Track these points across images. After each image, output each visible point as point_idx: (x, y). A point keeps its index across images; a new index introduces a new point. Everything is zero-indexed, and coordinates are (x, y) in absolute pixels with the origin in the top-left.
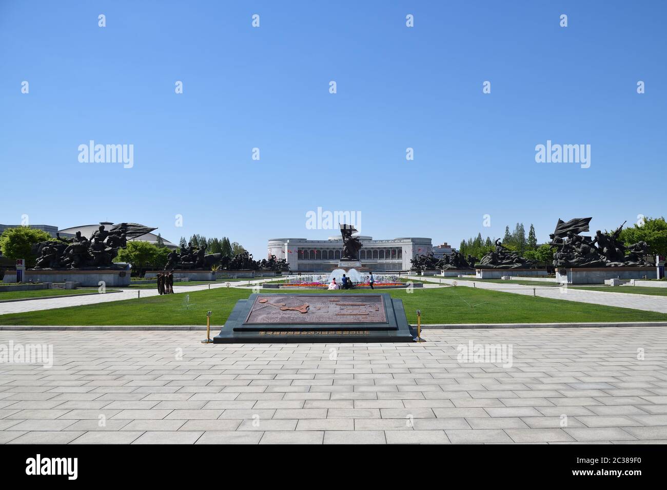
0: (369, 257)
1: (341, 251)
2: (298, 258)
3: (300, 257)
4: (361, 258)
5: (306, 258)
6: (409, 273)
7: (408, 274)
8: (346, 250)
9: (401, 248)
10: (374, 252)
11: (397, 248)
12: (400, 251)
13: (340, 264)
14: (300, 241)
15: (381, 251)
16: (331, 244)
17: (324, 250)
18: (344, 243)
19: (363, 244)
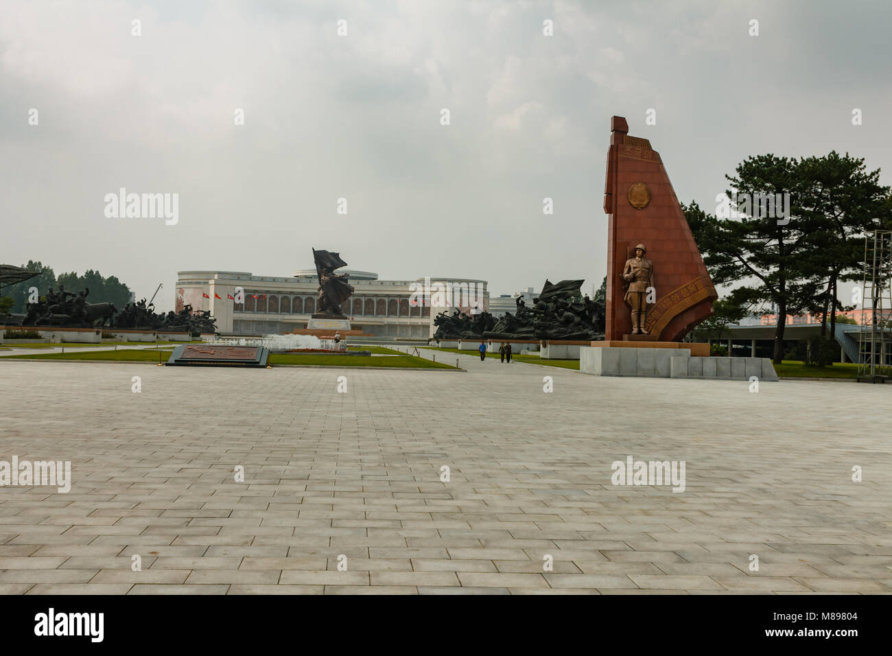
0: (369, 312)
2: (234, 309)
10: (378, 302)
13: (312, 323)
14: (239, 278)
15: (392, 300)
16: (297, 285)
17: (283, 295)
18: (320, 284)
19: (353, 288)
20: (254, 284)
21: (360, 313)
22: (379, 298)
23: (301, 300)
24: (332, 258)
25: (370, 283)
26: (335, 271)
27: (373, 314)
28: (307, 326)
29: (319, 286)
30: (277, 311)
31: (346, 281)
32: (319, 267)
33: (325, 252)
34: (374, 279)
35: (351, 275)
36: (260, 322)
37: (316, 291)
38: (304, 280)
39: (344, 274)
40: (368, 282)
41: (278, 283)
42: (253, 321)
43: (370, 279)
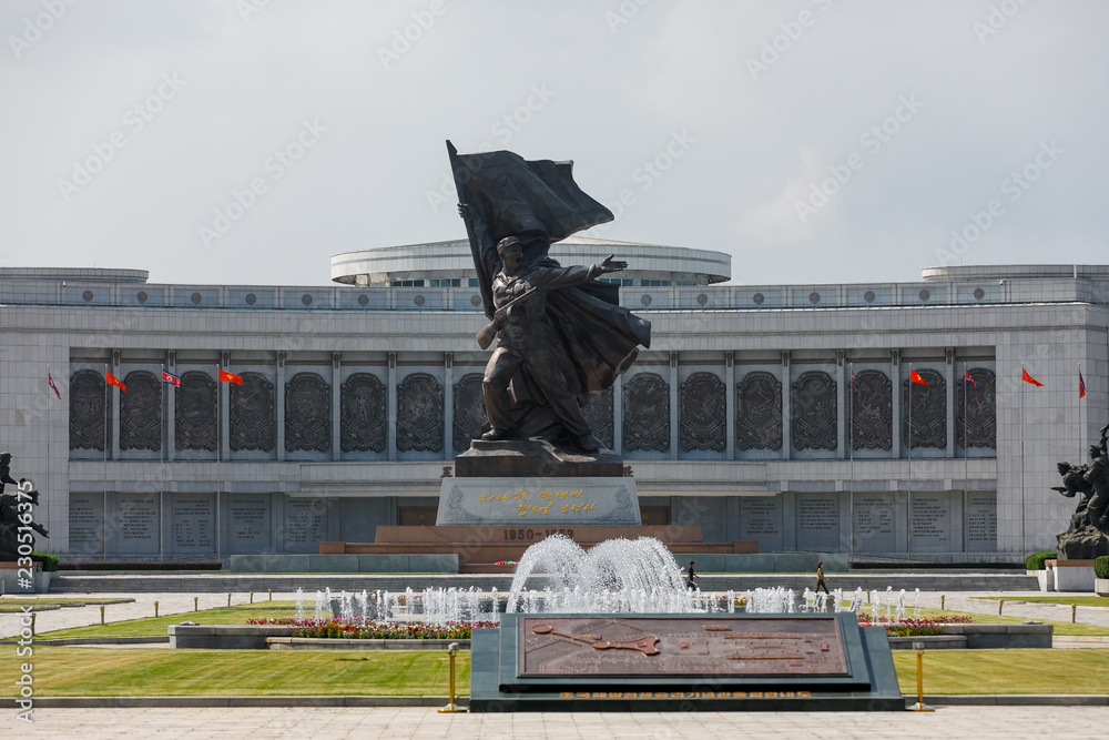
0: (701, 438)
1: (449, 378)
2: (74, 444)
3: (86, 434)
4: (631, 446)
5: (142, 438)
6: (1042, 576)
7: (1033, 584)
8: (500, 378)
9: (990, 354)
10: (746, 389)
11: (955, 354)
12: (980, 385)
13: (458, 495)
14: (88, 296)
15: (809, 378)
16: (360, 322)
17: (299, 369)
18: (490, 311)
19: (648, 326)
20: (162, 320)
21: (660, 445)
22: (745, 370)
23: (379, 390)
24: (539, 186)
25: (702, 299)
26: (555, 250)
27: (723, 449)
28: (435, 510)
29: (480, 323)
30: (268, 445)
31: (609, 294)
32: (480, 228)
33: (505, 159)
34: (712, 279)
35: (633, 264)
36: (199, 502)
37: (472, 346)
38: (392, 297)
39: (600, 262)
40: (691, 294)
41: (271, 314)
42: (169, 495)
43: (697, 279)
